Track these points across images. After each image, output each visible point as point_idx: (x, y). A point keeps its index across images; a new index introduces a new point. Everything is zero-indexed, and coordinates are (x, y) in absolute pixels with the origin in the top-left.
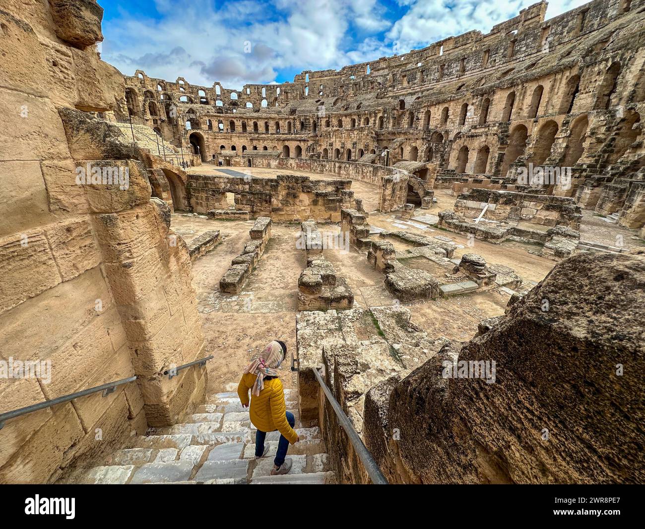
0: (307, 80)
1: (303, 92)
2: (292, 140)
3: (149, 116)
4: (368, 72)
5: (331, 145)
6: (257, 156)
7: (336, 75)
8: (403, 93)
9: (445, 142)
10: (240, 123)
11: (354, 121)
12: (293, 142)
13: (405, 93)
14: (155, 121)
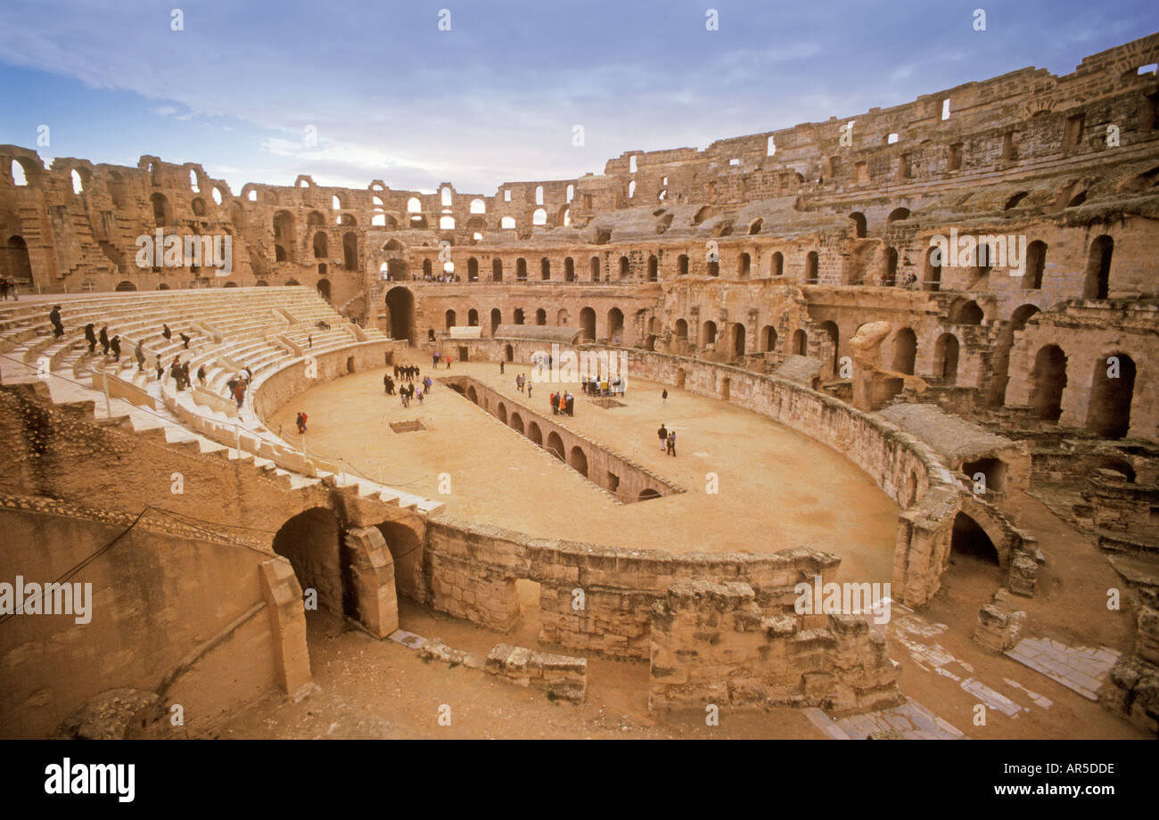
0: (633, 169)
1: (624, 193)
2: (601, 295)
3: (311, 259)
4: (771, 150)
5: (695, 311)
6: (525, 340)
7: (697, 158)
8: (860, 198)
9: (990, 322)
10: (490, 263)
11: (745, 259)
12: (604, 301)
13: (866, 198)
14: (323, 268)
